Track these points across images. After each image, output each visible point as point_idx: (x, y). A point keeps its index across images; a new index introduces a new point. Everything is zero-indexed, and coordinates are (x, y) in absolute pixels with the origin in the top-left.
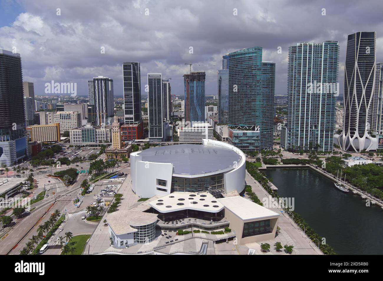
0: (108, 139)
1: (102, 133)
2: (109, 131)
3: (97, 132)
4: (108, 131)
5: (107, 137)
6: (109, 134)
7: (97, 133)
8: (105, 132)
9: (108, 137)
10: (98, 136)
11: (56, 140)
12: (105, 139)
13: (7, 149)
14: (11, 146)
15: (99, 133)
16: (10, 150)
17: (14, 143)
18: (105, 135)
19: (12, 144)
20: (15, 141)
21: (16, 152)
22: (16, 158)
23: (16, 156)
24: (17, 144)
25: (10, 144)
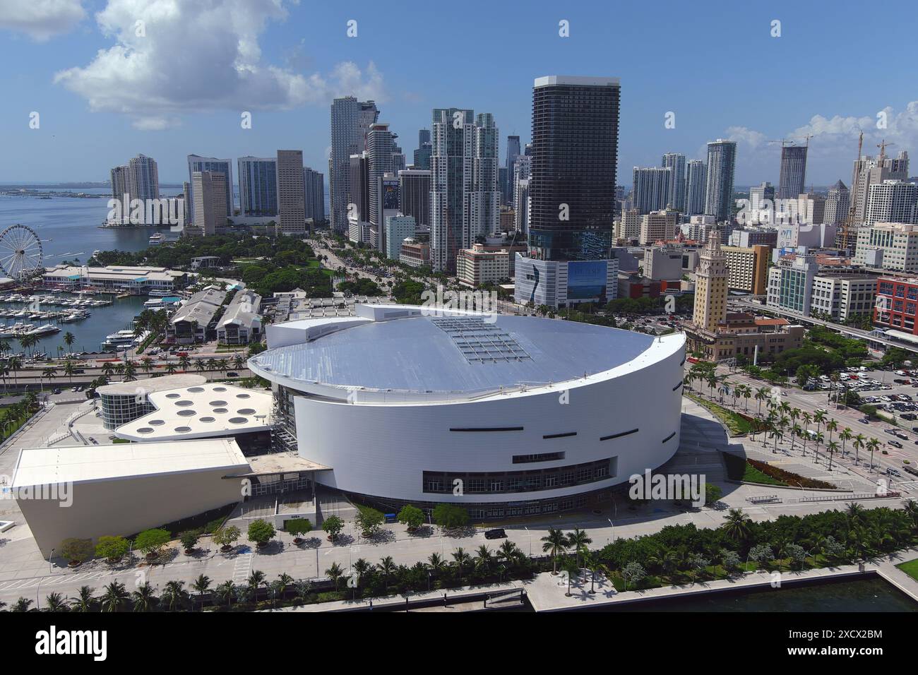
0: (842, 310)
1: (821, 289)
2: (847, 288)
3: (816, 283)
4: (845, 287)
5: (836, 305)
6: (846, 297)
7: (814, 287)
8: (832, 289)
9: (843, 305)
10: (815, 296)
12: (830, 309)
13: (543, 275)
14: (551, 271)
15: (819, 288)
16: (548, 279)
17: (562, 266)
18: (831, 295)
19: (555, 268)
20: (567, 264)
21: (566, 287)
22: (566, 298)
23: (566, 294)
24: (573, 271)
25: (548, 268)
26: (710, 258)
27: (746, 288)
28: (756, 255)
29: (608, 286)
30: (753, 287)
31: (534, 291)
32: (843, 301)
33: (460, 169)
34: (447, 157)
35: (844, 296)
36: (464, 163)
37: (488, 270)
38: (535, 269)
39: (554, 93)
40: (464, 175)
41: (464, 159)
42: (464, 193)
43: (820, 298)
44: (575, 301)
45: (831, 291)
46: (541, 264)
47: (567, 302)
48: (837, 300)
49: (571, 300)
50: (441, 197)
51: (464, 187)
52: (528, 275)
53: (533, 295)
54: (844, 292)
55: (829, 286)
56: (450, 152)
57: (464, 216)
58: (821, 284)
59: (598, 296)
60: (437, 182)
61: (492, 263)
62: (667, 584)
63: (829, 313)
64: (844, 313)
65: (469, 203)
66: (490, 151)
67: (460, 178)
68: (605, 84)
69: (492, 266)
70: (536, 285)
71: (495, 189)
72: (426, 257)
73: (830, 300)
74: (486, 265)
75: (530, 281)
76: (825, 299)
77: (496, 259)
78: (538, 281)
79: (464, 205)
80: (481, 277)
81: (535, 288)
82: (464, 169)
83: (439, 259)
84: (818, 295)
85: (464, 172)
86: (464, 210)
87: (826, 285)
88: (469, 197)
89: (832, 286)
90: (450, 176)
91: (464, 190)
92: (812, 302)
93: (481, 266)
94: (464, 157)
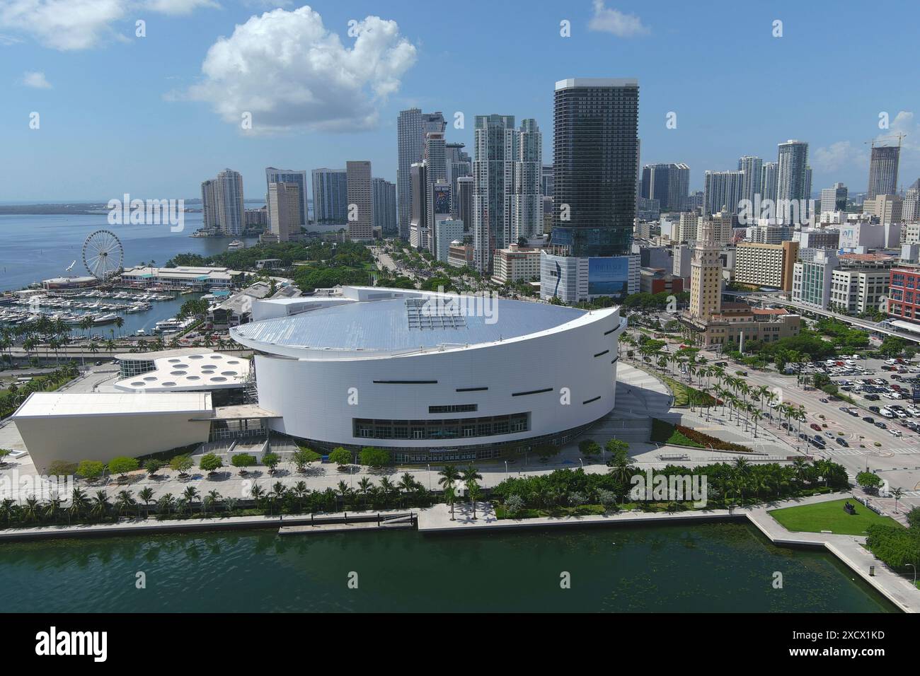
0: (860, 303)
1: (839, 282)
2: (864, 281)
3: (835, 277)
4: (861, 280)
5: (853, 298)
6: (863, 290)
7: (833, 281)
8: (849, 282)
9: (860, 299)
10: (833, 290)
11: (779, 285)
12: (847, 302)
13: (564, 271)
14: (571, 267)
15: (837, 282)
16: (569, 275)
17: (583, 263)
18: (848, 288)
19: (575, 264)
20: (587, 260)
21: (587, 282)
22: (587, 293)
23: (587, 289)
24: (594, 267)
25: (569, 264)
26: (702, 249)
27: (775, 285)
28: (784, 251)
29: (629, 281)
30: (783, 284)
31: (557, 287)
32: (861, 294)
33: (501, 173)
34: (487, 161)
35: (861, 289)
36: (505, 167)
37: (520, 268)
38: (558, 266)
39: (571, 95)
40: (505, 178)
41: (505, 164)
42: (505, 195)
43: (838, 291)
44: (596, 296)
45: (848, 284)
46: (562, 260)
47: (589, 297)
48: (853, 294)
49: (592, 296)
50: (482, 200)
51: (505, 190)
52: (552, 272)
53: (556, 291)
54: (861, 285)
55: (846, 279)
56: (491, 157)
57: (505, 218)
58: (839, 278)
59: (619, 291)
60: (479, 185)
61: (524, 261)
62: (545, 516)
63: (847, 306)
64: (861, 306)
65: (510, 205)
66: (533, 155)
67: (501, 182)
68: (622, 84)
69: (524, 265)
70: (559, 280)
71: (538, 192)
72: (470, 258)
73: (847, 293)
74: (518, 263)
75: (554, 277)
76: (843, 292)
77: (528, 258)
78: (560, 277)
79: (505, 207)
80: (513, 275)
81: (558, 284)
82: (505, 172)
83: (481, 260)
84: (836, 288)
85: (505, 175)
86: (505, 213)
87: (844, 279)
88: (510, 200)
89: (849, 279)
90: (492, 180)
91: (505, 193)
92: (831, 296)
93: (513, 265)
94: (505, 161)
